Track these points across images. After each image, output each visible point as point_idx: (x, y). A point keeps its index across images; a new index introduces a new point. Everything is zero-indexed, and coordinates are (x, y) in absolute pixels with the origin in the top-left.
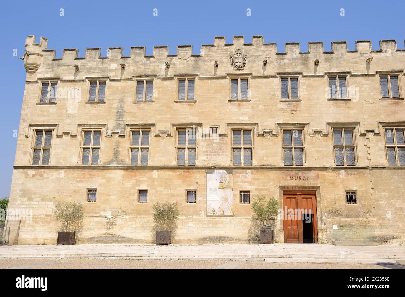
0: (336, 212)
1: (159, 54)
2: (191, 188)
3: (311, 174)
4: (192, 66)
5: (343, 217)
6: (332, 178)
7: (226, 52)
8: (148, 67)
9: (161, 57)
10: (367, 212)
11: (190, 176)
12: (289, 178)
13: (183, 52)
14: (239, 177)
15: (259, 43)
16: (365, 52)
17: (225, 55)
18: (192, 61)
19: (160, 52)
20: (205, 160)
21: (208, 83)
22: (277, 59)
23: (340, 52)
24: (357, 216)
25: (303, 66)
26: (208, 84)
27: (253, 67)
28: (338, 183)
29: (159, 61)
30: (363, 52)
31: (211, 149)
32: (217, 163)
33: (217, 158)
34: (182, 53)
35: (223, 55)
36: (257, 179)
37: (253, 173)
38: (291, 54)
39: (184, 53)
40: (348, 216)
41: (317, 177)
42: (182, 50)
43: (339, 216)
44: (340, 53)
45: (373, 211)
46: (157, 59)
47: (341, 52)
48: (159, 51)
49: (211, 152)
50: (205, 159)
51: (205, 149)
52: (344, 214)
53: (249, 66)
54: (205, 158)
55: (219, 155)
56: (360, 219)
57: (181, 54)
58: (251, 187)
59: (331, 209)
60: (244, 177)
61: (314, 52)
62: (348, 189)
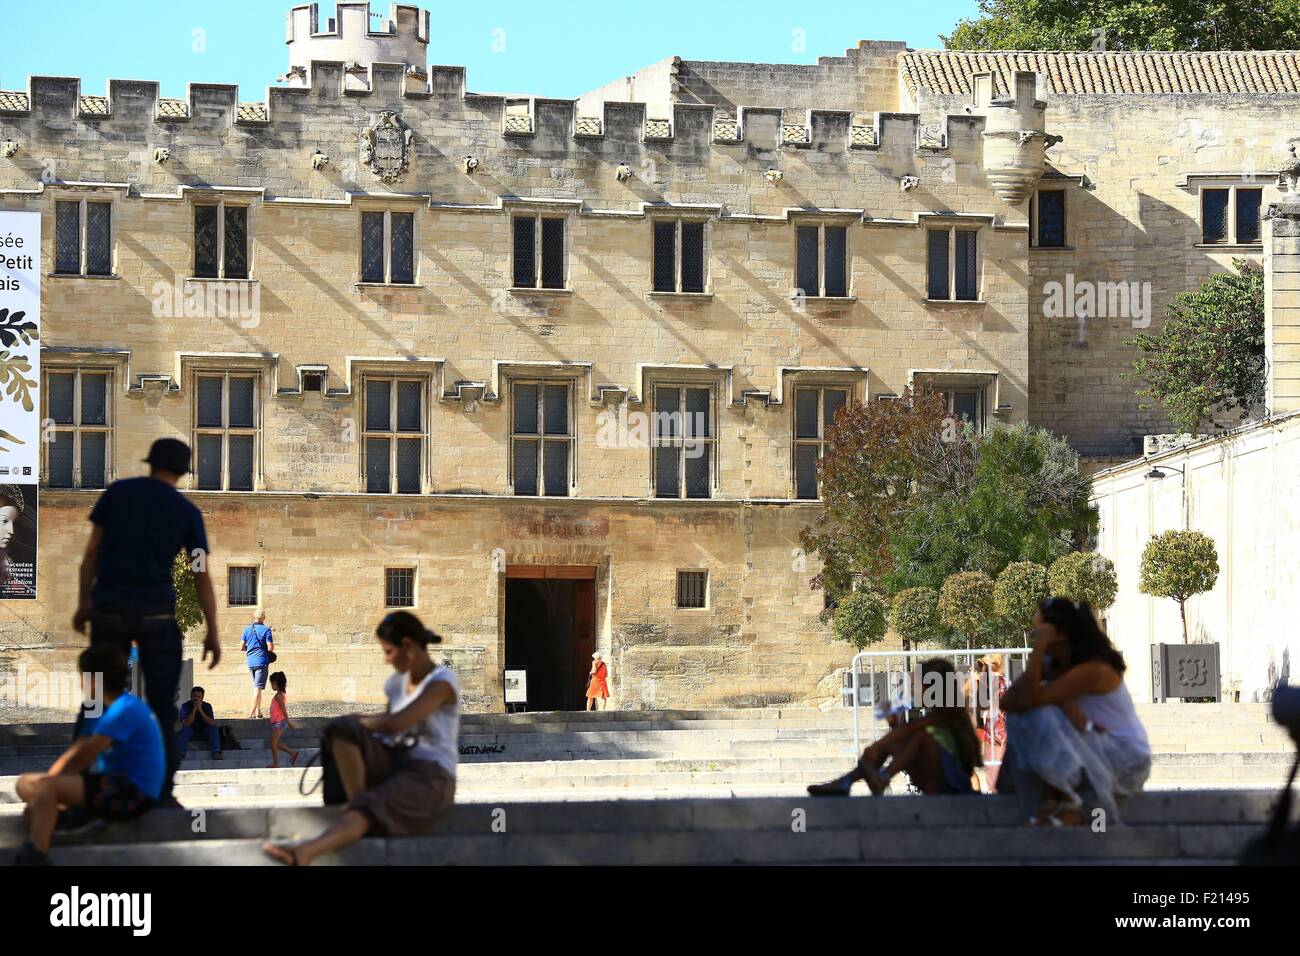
0: (648, 629)
1: (128, 108)
2: (245, 560)
3: (588, 520)
4: (241, 161)
5: (666, 645)
6: (644, 532)
7: (348, 119)
8: (93, 156)
9: (137, 123)
10: (730, 629)
11: (240, 524)
12: (525, 530)
13: (210, 106)
14: (385, 525)
15: (451, 91)
16: (764, 146)
17: (346, 128)
18: (238, 142)
19: (133, 104)
20: (284, 475)
21: (293, 223)
22: (505, 151)
23: (691, 139)
24: (704, 638)
25: (581, 182)
26: (292, 227)
27: (432, 176)
28: (660, 546)
29: (132, 136)
30: (756, 145)
31: (304, 440)
32: (320, 485)
33: (320, 465)
34: (206, 110)
35: (336, 128)
36: (436, 534)
37: (426, 514)
38: (548, 138)
39: (213, 111)
40: (679, 641)
41: (604, 529)
42: (206, 102)
43: (652, 641)
44: (693, 145)
45: (745, 628)
46: (123, 128)
47: (696, 141)
48: (129, 98)
49: (303, 448)
50: (286, 470)
51: (287, 440)
52: (671, 633)
53: (419, 171)
54: (284, 467)
55: (327, 460)
56: (711, 648)
57: (203, 115)
58: (420, 556)
59: (636, 620)
60: (400, 528)
61: (619, 138)
62: (685, 566)
